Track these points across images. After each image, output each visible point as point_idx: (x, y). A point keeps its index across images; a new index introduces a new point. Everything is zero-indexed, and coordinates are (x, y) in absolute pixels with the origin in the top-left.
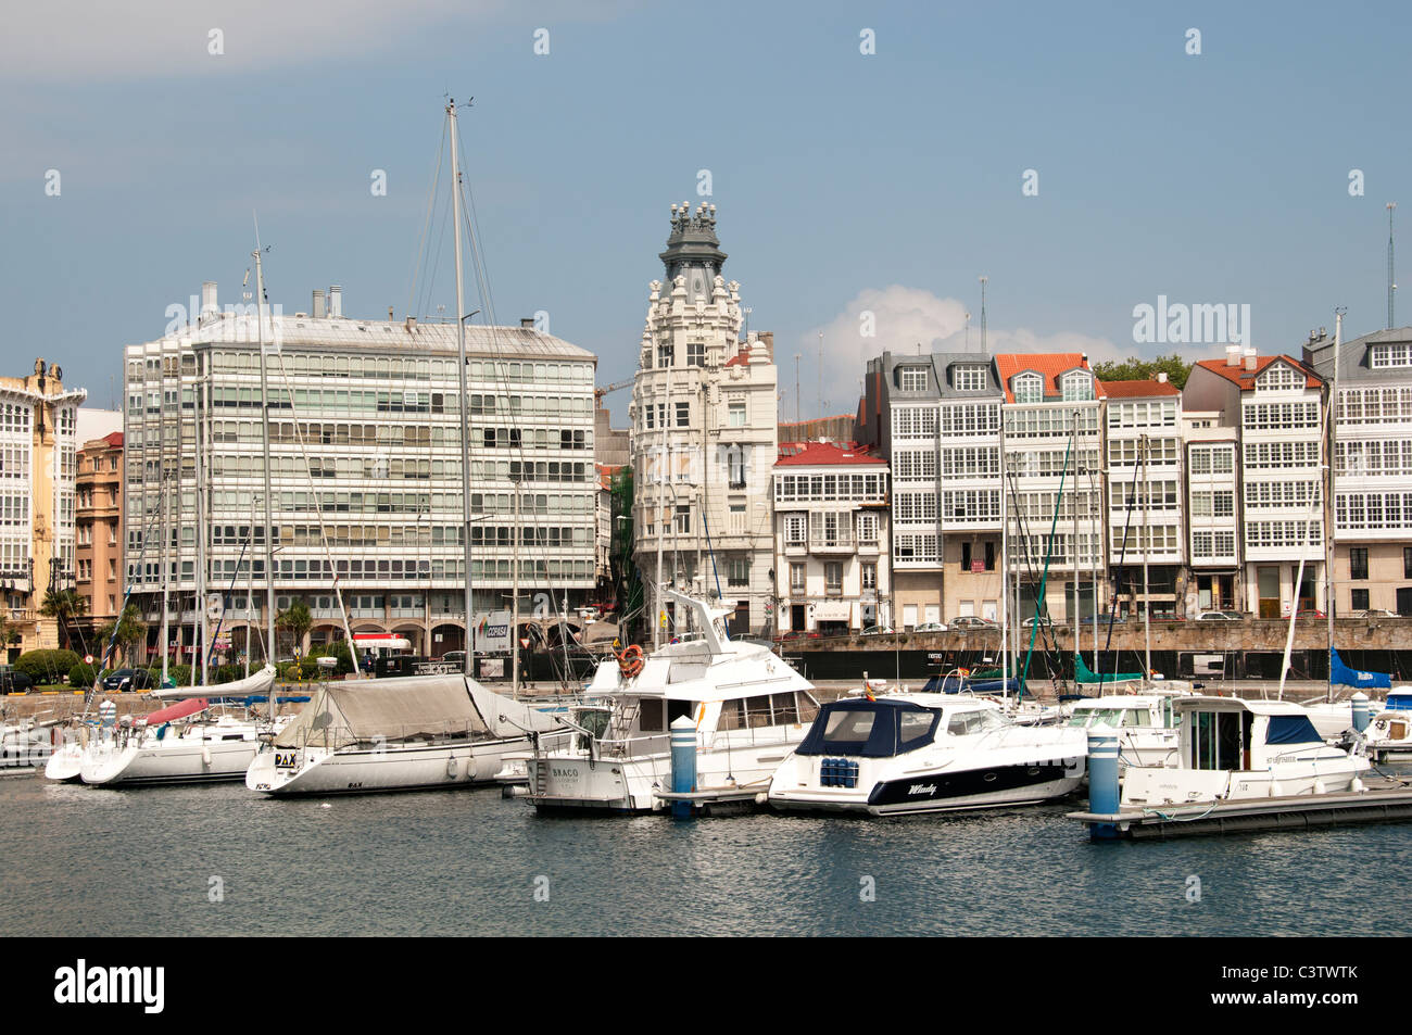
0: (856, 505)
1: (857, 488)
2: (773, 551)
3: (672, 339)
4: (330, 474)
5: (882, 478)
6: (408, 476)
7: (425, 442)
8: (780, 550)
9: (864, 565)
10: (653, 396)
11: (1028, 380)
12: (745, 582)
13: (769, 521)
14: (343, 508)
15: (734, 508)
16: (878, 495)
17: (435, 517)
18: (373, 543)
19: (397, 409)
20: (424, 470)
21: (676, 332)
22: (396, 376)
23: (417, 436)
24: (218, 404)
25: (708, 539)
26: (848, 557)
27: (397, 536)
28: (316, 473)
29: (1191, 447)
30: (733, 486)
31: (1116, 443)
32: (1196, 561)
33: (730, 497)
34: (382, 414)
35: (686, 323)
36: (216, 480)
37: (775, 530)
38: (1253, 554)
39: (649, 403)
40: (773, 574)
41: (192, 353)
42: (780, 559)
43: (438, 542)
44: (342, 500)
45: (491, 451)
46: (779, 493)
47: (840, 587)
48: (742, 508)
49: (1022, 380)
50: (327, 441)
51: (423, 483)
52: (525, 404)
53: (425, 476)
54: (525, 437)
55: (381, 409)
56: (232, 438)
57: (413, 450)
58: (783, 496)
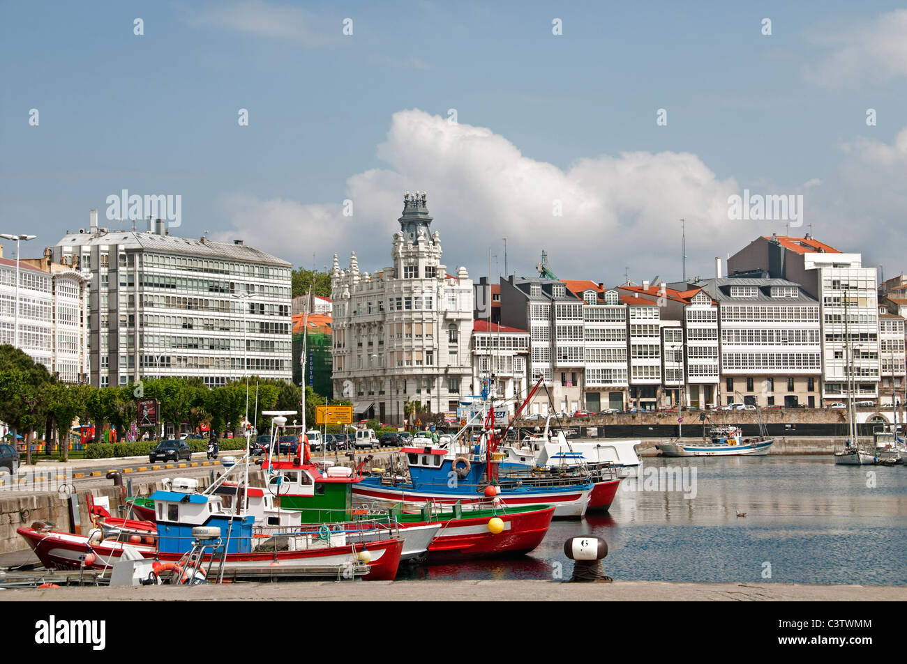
0: (514, 352)
1: (515, 344)
2: (472, 375)
3: (417, 263)
4: (190, 327)
5: (526, 339)
6: (222, 329)
7: (228, 310)
8: (475, 375)
9: (515, 383)
10: (412, 292)
11: (590, 294)
12: (457, 391)
13: (469, 360)
14: (196, 346)
15: (451, 353)
16: (525, 348)
17: (232, 353)
18: (207, 367)
19: (217, 291)
20: (226, 326)
21: (420, 260)
22: (217, 272)
23: (224, 307)
24: (146, 284)
25: (438, 368)
26: (508, 378)
27: (218, 363)
28: (184, 326)
29: (665, 329)
30: (451, 341)
31: (634, 326)
32: (667, 383)
33: (450, 347)
34: (212, 293)
35: (425, 255)
36: (146, 329)
37: (473, 365)
38: (692, 380)
39: (407, 296)
40: (472, 387)
41: (124, 253)
42: (475, 379)
43: (233, 367)
44: (195, 342)
45: (252, 316)
46: (478, 345)
47: (504, 394)
48: (456, 353)
49: (587, 294)
50: (189, 308)
51: (227, 333)
52: (266, 290)
53: (227, 330)
54: (266, 308)
55: (211, 290)
56: (152, 305)
57: (222, 314)
58: (480, 347)
